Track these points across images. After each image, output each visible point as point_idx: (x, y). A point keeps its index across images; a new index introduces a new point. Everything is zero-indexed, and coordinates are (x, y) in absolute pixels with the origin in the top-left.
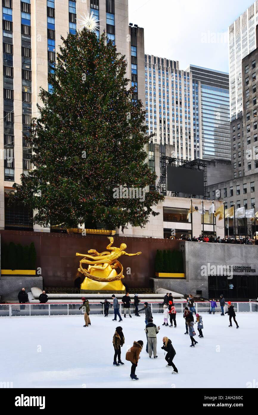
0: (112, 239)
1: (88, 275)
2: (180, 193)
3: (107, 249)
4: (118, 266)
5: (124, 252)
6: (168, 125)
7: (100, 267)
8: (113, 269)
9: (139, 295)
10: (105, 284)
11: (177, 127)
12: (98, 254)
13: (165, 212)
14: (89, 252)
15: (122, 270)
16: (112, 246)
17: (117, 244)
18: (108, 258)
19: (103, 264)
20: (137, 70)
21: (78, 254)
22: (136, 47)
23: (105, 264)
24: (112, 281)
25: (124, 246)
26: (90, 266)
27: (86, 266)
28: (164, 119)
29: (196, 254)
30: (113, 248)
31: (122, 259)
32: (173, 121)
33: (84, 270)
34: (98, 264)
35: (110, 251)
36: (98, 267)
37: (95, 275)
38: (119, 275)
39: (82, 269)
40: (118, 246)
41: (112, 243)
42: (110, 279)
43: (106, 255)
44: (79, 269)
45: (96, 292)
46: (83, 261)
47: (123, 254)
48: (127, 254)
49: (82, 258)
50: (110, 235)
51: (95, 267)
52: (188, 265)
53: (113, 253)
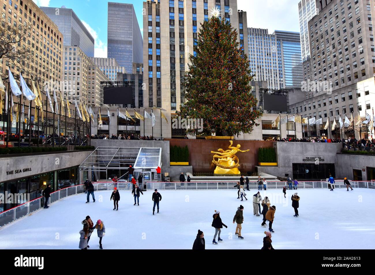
0: (231, 142)
1: (218, 164)
2: (272, 111)
3: (229, 148)
4: (236, 159)
5: (239, 150)
6: (263, 69)
7: (225, 159)
8: (233, 160)
9: (249, 177)
10: (228, 170)
11: (269, 69)
12: (224, 151)
13: (263, 124)
14: (219, 150)
15: (238, 162)
16: (232, 146)
17: (235, 145)
18: (230, 154)
19: (227, 157)
20: (243, 37)
21: (212, 152)
22: (242, 23)
23: (228, 158)
24: (232, 168)
25: (239, 146)
26: (219, 159)
27: (216, 159)
28: (260, 65)
29: (284, 150)
30: (232, 147)
31: (238, 154)
32: (266, 66)
33: (216, 162)
34: (224, 158)
35: (231, 149)
36: (223, 159)
37: (222, 164)
38: (236, 164)
39: (215, 161)
40: (236, 146)
41: (232, 144)
42: (231, 167)
43: (228, 152)
44: (213, 161)
45: (223, 175)
46: (215, 156)
47: (239, 151)
48: (241, 151)
49: (215, 154)
50: (231, 140)
51: (222, 159)
52: (279, 158)
53: (232, 151)
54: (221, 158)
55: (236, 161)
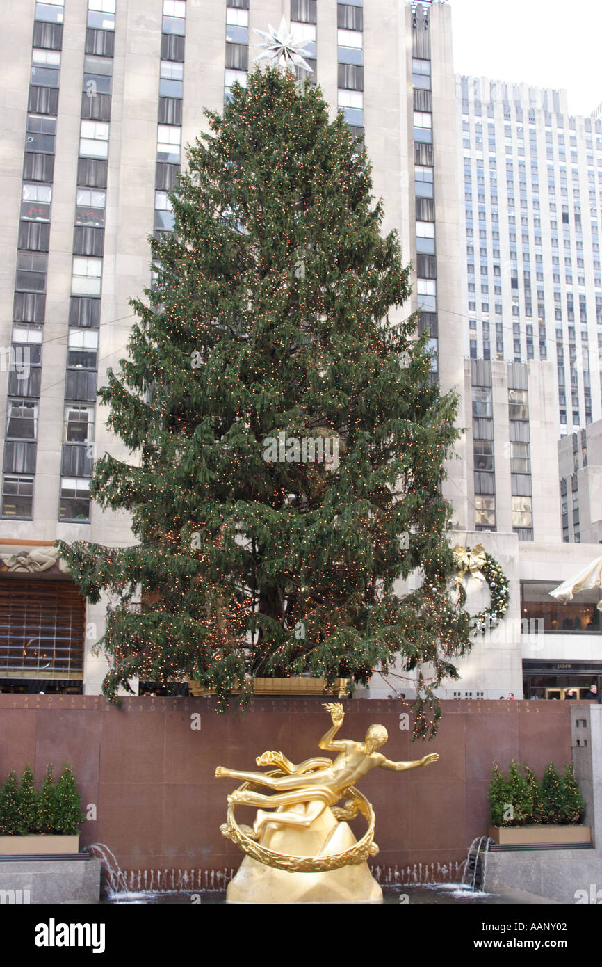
0: (336, 710)
1: (254, 847)
3: (323, 747)
4: (358, 812)
5: (377, 756)
7: (296, 815)
8: (339, 820)
12: (291, 767)
13: (529, 600)
14: (260, 761)
15: (372, 826)
16: (337, 737)
17: (355, 729)
18: (324, 780)
19: (306, 804)
21: (222, 771)
23: (312, 805)
24: (334, 867)
25: (379, 732)
26: (260, 812)
27: (246, 814)
30: (341, 744)
31: (370, 781)
34: (289, 806)
35: (333, 755)
36: (287, 816)
38: (358, 845)
39: (235, 825)
40: (361, 736)
41: (338, 723)
42: (327, 861)
43: (316, 769)
44: (224, 826)
46: (240, 796)
47: (376, 762)
48: (388, 762)
49: (236, 784)
50: (334, 698)
51: (279, 815)
53: (340, 762)
54: (273, 810)
55: (358, 828)
